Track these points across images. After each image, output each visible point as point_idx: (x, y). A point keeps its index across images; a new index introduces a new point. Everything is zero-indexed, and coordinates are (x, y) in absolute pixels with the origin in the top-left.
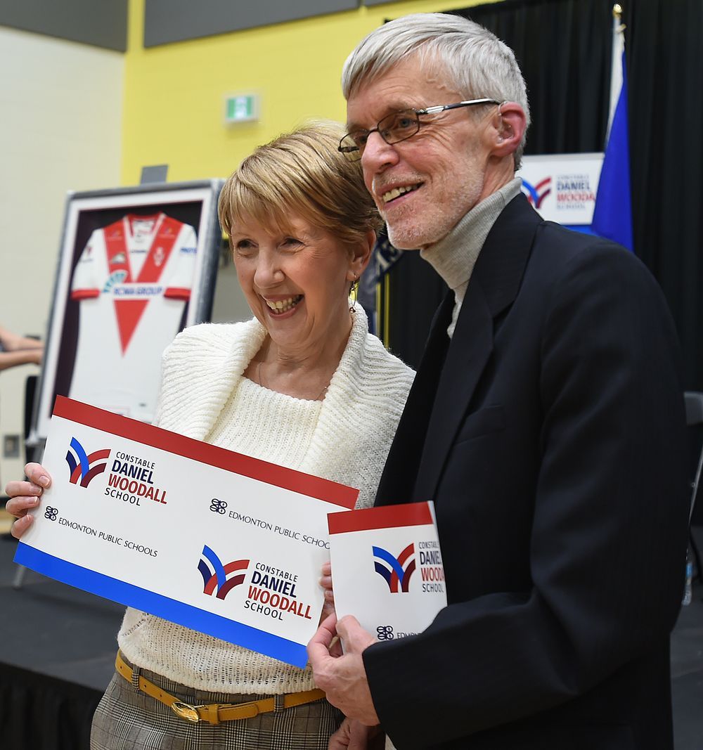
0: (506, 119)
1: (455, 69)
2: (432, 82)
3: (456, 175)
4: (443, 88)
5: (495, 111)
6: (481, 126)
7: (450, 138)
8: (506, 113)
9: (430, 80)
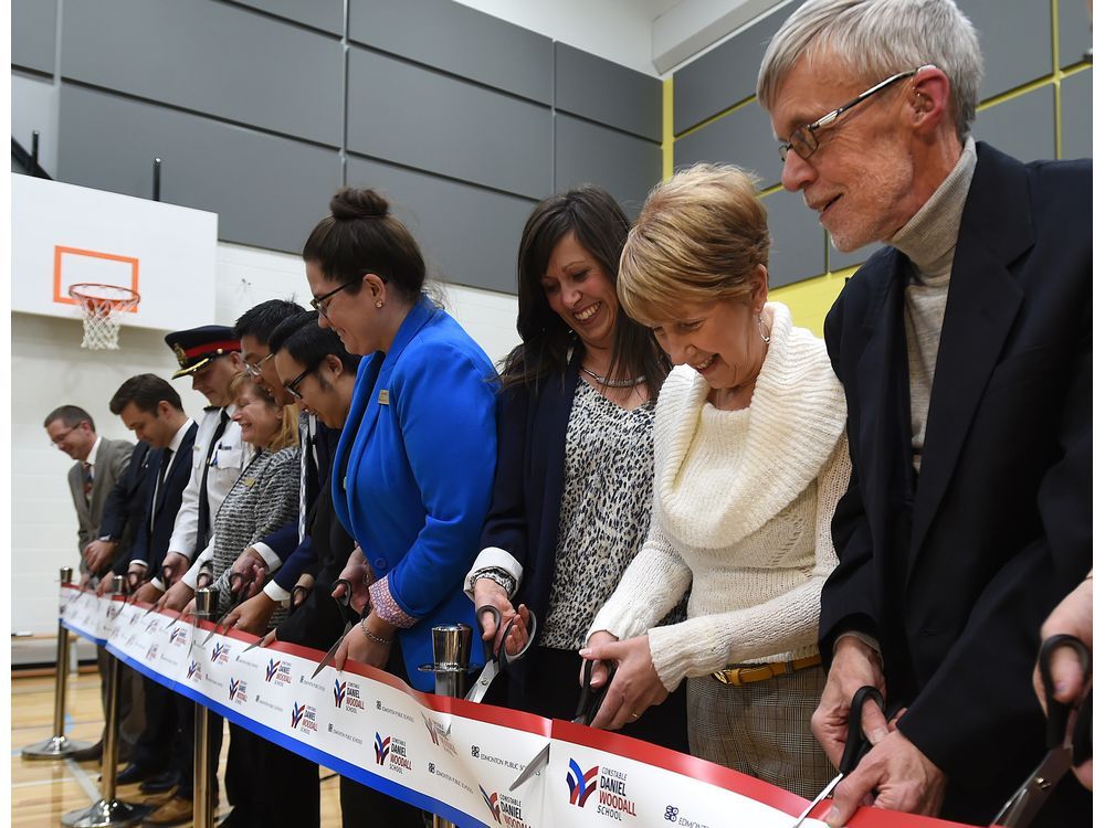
0: (923, 90)
1: (849, 58)
2: (827, 83)
3: (872, 177)
4: (841, 84)
5: (908, 85)
6: (893, 109)
7: (857, 139)
8: (920, 84)
9: (824, 81)
